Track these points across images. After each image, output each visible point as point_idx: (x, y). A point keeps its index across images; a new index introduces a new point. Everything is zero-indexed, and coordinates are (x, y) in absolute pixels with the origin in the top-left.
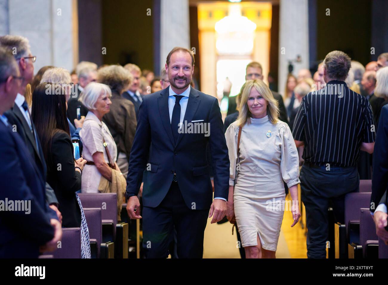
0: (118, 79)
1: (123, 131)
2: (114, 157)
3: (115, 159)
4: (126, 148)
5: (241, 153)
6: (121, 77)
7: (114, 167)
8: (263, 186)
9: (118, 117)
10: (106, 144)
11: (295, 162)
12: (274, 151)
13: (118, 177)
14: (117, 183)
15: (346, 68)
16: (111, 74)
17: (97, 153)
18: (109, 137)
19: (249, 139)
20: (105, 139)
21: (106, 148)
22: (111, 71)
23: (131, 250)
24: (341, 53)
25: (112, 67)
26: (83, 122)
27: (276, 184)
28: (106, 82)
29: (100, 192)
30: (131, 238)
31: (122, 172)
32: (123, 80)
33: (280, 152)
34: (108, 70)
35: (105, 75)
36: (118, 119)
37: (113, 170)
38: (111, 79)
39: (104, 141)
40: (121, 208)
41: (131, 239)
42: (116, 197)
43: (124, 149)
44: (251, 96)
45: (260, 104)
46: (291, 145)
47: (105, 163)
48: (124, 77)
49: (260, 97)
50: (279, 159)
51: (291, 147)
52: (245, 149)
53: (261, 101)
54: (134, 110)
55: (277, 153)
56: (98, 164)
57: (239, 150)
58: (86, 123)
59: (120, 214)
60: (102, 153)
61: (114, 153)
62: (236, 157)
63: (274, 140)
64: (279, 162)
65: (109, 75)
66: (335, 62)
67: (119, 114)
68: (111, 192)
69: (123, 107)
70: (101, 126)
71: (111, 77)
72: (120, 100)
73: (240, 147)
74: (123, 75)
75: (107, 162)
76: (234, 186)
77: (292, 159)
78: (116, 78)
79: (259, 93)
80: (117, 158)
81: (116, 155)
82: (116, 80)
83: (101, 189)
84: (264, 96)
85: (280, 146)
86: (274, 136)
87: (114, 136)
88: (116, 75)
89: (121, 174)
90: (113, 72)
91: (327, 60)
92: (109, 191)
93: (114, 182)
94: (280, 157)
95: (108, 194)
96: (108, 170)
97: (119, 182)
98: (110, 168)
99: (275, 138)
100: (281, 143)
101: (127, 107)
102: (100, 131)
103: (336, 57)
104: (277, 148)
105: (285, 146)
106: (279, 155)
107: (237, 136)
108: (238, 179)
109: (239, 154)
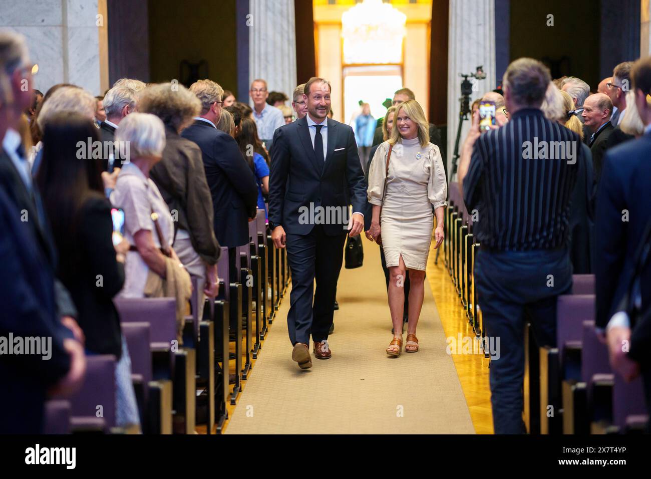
0: (173, 106)
1: (183, 194)
2: (169, 238)
3: (171, 242)
4: (189, 222)
5: (390, 173)
6: (178, 102)
7: (168, 255)
8: (409, 207)
9: (174, 169)
10: (155, 216)
11: (443, 184)
12: (423, 173)
13: (177, 270)
14: (176, 282)
15: (542, 85)
16: (163, 97)
17: (141, 232)
18: (160, 204)
19: (398, 160)
20: (154, 207)
21: (156, 222)
22: (163, 92)
23: (199, 393)
24: (533, 62)
25: (165, 86)
26: (116, 179)
27: (422, 205)
28: (154, 110)
29: (147, 296)
30: (200, 373)
31: (184, 263)
32: (182, 108)
33: (428, 174)
34: (158, 90)
35: (152, 98)
36: (174, 174)
37: (168, 260)
38: (163, 105)
39: (152, 211)
40: (183, 323)
41: (200, 375)
42: (175, 305)
43: (184, 224)
44: (399, 116)
45: (407, 125)
46: (438, 167)
47: (154, 249)
48: (184, 103)
49: (406, 118)
50: (427, 182)
51: (439, 169)
52: (394, 169)
53: (408, 122)
54: (200, 156)
55: (426, 175)
56: (143, 250)
57: (387, 169)
58: (122, 180)
59: (181, 333)
60: (149, 231)
61: (169, 231)
62: (385, 177)
63: (423, 162)
64: (427, 184)
65: (158, 99)
66: (524, 76)
67: (176, 165)
68: (165, 295)
69: (182, 153)
70: (147, 186)
71: (162, 101)
72: (177, 142)
73: (389, 167)
74: (183, 99)
75: (157, 245)
76: (381, 208)
77: (439, 181)
78: (170, 104)
79: (406, 114)
80: (174, 239)
81: (172, 234)
82: (171, 106)
83: (149, 291)
84: (411, 117)
85: (429, 168)
86: (423, 158)
87: (168, 202)
88: (172, 99)
89: (181, 265)
90: (166, 94)
91: (511, 74)
92: (162, 294)
93: (171, 279)
94: (429, 179)
95: (161, 300)
96: (160, 260)
97: (178, 279)
98: (162, 257)
99: (424, 160)
100: (430, 165)
101: (189, 153)
102: (146, 195)
103: (525, 69)
104: (425, 170)
105: (433, 168)
106: (427, 177)
107: (387, 156)
108: (386, 200)
109: (387, 174)
